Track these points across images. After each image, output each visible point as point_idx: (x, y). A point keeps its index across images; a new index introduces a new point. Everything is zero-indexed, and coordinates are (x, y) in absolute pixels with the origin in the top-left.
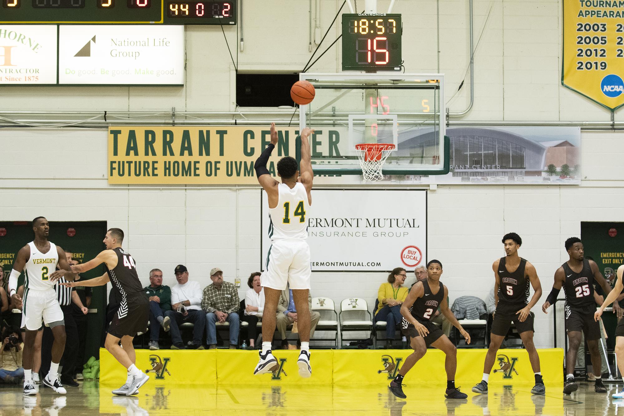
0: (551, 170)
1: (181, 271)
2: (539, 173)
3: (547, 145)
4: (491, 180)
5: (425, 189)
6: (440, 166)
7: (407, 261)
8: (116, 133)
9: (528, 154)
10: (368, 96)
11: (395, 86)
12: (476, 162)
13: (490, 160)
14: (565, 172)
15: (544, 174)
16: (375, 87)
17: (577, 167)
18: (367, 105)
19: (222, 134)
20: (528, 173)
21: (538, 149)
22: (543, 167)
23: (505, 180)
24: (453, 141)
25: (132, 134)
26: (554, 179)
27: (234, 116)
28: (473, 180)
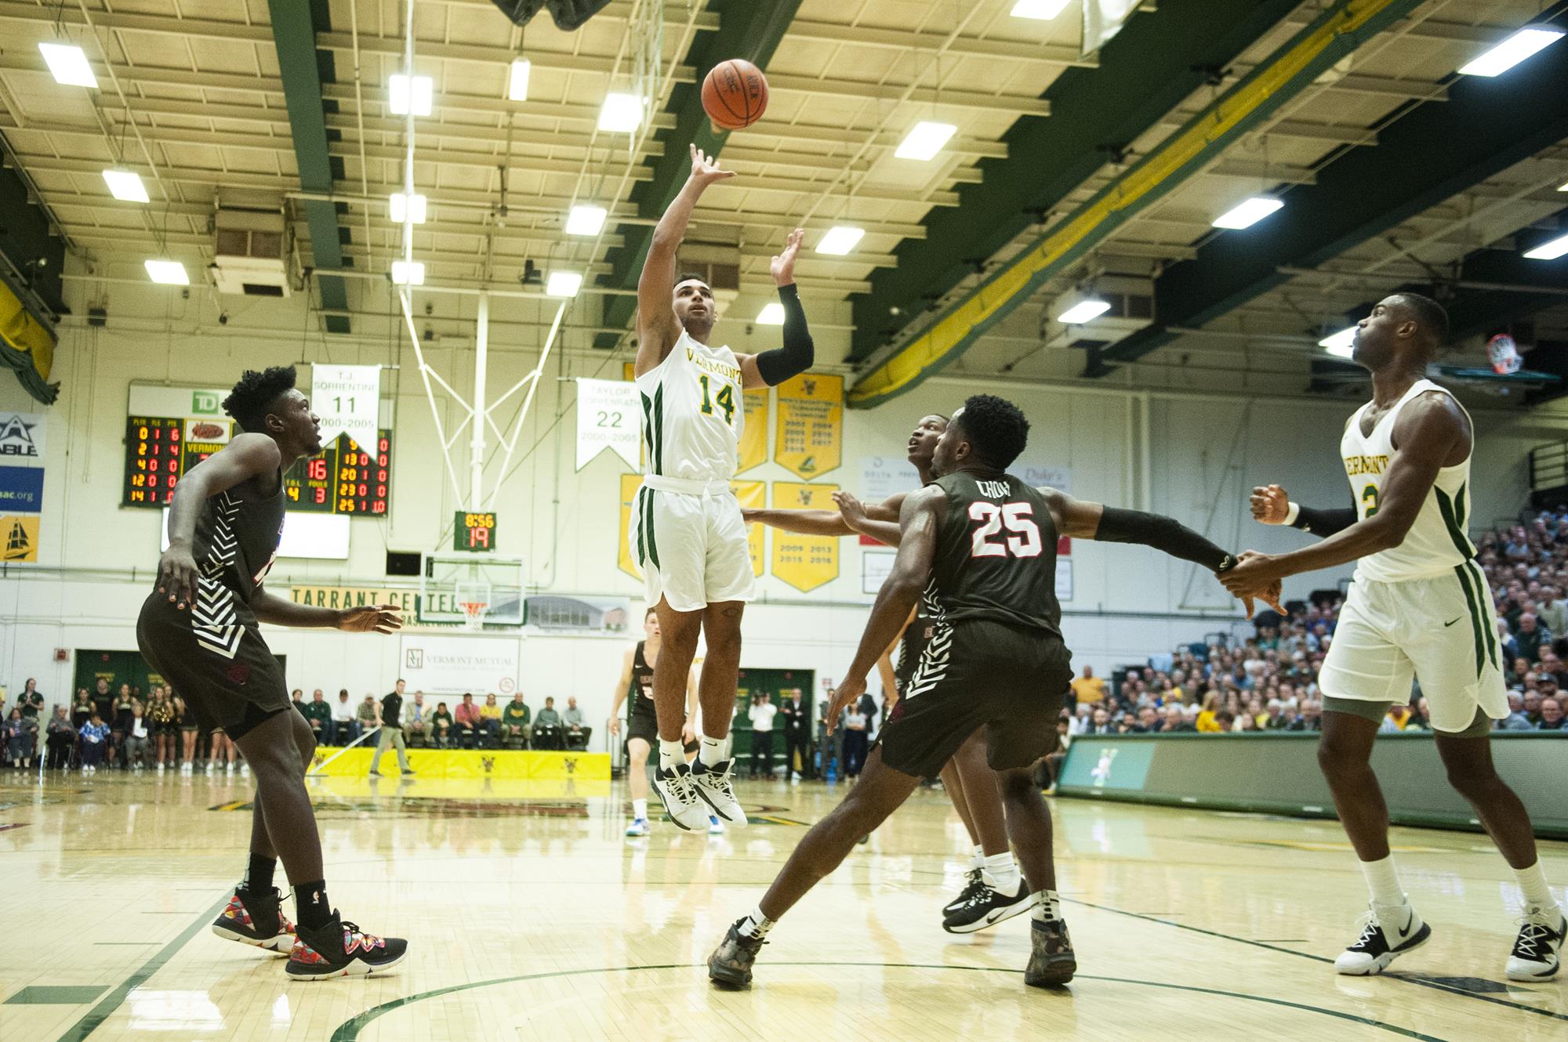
0: (608, 627)
1: (344, 694)
2: (599, 629)
3: (606, 609)
4: (565, 633)
5: (519, 638)
6: (520, 620)
7: (504, 688)
8: (296, 592)
9: (592, 616)
10: (471, 569)
11: (491, 562)
12: (556, 619)
13: (565, 619)
14: (618, 628)
15: (603, 630)
16: (477, 563)
17: (626, 626)
18: (470, 574)
19: (374, 594)
20: (591, 629)
21: (599, 612)
22: (602, 624)
23: (575, 633)
24: (529, 604)
25: (308, 593)
26: (610, 633)
27: (384, 582)
28: (553, 633)
